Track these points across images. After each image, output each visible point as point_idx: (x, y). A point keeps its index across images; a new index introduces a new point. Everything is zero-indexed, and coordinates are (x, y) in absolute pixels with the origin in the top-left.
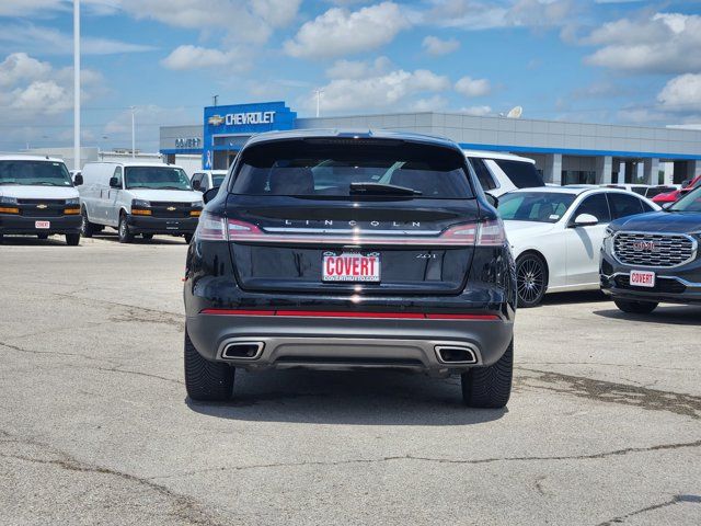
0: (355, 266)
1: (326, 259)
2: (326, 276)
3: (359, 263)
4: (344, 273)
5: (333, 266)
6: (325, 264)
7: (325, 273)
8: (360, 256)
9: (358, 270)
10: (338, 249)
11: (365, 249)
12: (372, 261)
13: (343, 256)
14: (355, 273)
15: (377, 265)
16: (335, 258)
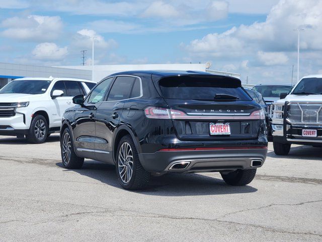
0: (221, 129)
1: (210, 126)
2: (212, 133)
3: (222, 127)
4: (218, 131)
5: (213, 129)
6: (210, 128)
7: (211, 132)
8: (222, 124)
9: (223, 130)
10: (215, 121)
11: (225, 122)
12: (227, 126)
13: (217, 124)
14: (222, 131)
15: (229, 127)
16: (214, 125)
